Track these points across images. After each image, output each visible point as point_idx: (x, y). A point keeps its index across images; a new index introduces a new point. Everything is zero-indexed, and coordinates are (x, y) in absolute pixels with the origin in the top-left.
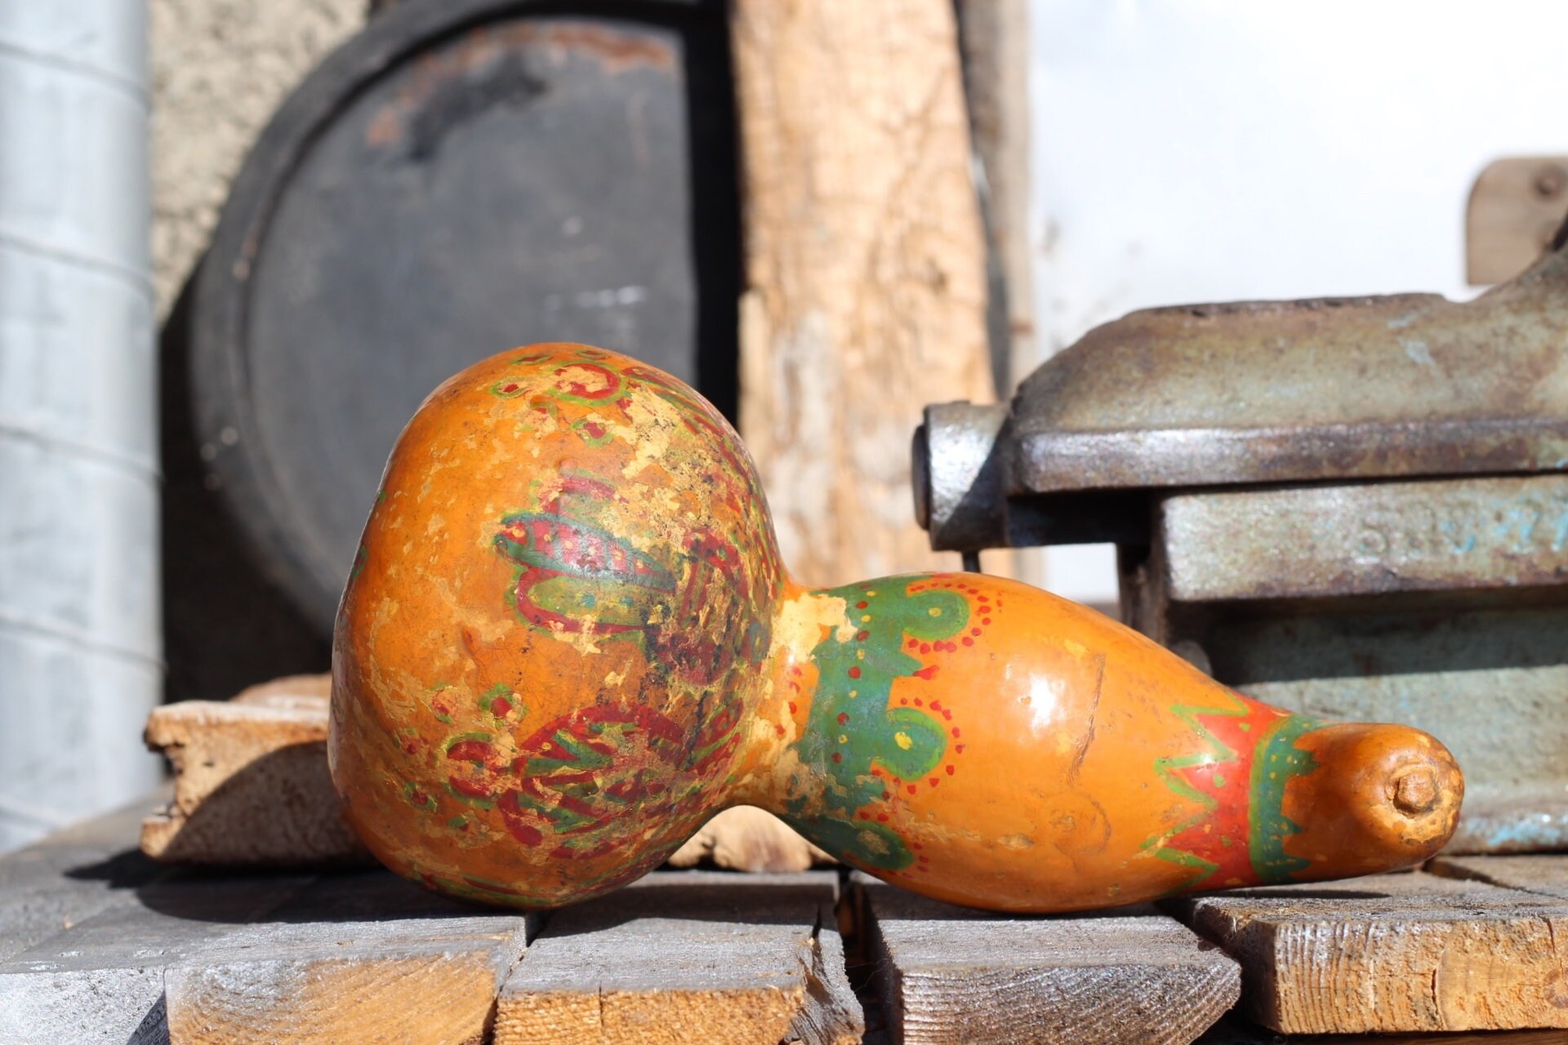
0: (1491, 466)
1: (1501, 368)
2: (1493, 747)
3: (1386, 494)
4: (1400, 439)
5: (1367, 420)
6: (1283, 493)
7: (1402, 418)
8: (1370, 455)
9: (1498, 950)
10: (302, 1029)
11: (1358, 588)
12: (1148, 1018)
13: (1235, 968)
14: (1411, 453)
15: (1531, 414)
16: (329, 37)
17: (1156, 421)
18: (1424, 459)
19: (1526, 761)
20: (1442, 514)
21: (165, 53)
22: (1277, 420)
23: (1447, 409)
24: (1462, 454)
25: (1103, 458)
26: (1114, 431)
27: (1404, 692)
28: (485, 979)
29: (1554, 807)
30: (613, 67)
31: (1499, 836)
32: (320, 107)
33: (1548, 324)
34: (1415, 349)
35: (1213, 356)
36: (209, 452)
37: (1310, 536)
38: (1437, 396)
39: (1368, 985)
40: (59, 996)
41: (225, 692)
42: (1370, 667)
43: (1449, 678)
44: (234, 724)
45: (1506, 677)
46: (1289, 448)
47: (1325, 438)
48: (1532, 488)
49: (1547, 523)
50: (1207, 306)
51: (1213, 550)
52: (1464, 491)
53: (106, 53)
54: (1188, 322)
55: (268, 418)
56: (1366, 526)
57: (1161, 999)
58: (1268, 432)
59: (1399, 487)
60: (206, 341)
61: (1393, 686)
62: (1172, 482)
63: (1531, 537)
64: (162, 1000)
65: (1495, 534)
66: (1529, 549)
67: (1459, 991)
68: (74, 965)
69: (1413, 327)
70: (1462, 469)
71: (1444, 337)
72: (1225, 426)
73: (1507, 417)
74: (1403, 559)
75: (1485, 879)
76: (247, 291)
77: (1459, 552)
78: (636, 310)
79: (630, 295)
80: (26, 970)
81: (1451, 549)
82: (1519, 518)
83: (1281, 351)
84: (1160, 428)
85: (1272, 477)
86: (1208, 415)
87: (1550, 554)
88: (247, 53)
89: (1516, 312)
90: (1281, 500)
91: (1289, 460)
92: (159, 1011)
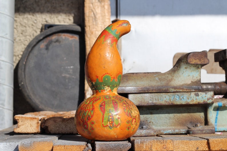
0: (165, 91)
1: (166, 81)
2: (165, 123)
3: (153, 94)
4: (154, 88)
5: (151, 86)
6: (142, 94)
7: (155, 86)
8: (151, 90)
9: (158, 143)
10: (33, 149)
11: (150, 105)
12: (121, 149)
13: (131, 144)
14: (156, 90)
15: (169, 86)
16: (36, 34)
17: (128, 86)
18: (157, 91)
19: (169, 124)
20: (159, 97)
21: (15, 36)
22: (141, 86)
23: (160, 85)
24: (161, 90)
25: (122, 90)
26: (123, 87)
27: (155, 116)
28: (52, 144)
29: (171, 129)
30: (71, 39)
31: (165, 133)
32: (35, 43)
33: (172, 76)
34: (157, 78)
35: (134, 79)
36: (20, 85)
37: (144, 99)
38: (159, 84)
39: (144, 146)
40: (6, 145)
41: (23, 114)
42: (151, 113)
43: (160, 115)
44: (24, 117)
45: (166, 115)
46: (142, 89)
47: (146, 88)
48: (169, 94)
49: (171, 98)
50: (134, 73)
51: (134, 100)
52: (161, 94)
53: (8, 36)
54: (132, 75)
55: (27, 81)
56: (151, 98)
57: (123, 147)
58: (140, 87)
59: (154, 94)
60: (20, 71)
61: (154, 116)
62: (129, 93)
63: (169, 99)
64: (18, 145)
65: (165, 99)
66: (169, 101)
67: (154, 147)
68: (8, 142)
69: (157, 76)
70: (161, 92)
71: (160, 77)
72: (135, 87)
73: (166, 86)
74: (155, 102)
75: (162, 137)
76: (25, 65)
77: (161, 101)
78: (72, 69)
79: (72, 67)
80: (3, 142)
81: (160, 100)
82: (168, 97)
83: (142, 78)
84: (128, 87)
85: (140, 92)
86: (134, 85)
87: (171, 101)
88: (26, 36)
89: (168, 74)
90: (141, 95)
91: (142, 90)
92: (17, 147)
